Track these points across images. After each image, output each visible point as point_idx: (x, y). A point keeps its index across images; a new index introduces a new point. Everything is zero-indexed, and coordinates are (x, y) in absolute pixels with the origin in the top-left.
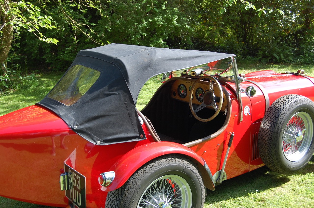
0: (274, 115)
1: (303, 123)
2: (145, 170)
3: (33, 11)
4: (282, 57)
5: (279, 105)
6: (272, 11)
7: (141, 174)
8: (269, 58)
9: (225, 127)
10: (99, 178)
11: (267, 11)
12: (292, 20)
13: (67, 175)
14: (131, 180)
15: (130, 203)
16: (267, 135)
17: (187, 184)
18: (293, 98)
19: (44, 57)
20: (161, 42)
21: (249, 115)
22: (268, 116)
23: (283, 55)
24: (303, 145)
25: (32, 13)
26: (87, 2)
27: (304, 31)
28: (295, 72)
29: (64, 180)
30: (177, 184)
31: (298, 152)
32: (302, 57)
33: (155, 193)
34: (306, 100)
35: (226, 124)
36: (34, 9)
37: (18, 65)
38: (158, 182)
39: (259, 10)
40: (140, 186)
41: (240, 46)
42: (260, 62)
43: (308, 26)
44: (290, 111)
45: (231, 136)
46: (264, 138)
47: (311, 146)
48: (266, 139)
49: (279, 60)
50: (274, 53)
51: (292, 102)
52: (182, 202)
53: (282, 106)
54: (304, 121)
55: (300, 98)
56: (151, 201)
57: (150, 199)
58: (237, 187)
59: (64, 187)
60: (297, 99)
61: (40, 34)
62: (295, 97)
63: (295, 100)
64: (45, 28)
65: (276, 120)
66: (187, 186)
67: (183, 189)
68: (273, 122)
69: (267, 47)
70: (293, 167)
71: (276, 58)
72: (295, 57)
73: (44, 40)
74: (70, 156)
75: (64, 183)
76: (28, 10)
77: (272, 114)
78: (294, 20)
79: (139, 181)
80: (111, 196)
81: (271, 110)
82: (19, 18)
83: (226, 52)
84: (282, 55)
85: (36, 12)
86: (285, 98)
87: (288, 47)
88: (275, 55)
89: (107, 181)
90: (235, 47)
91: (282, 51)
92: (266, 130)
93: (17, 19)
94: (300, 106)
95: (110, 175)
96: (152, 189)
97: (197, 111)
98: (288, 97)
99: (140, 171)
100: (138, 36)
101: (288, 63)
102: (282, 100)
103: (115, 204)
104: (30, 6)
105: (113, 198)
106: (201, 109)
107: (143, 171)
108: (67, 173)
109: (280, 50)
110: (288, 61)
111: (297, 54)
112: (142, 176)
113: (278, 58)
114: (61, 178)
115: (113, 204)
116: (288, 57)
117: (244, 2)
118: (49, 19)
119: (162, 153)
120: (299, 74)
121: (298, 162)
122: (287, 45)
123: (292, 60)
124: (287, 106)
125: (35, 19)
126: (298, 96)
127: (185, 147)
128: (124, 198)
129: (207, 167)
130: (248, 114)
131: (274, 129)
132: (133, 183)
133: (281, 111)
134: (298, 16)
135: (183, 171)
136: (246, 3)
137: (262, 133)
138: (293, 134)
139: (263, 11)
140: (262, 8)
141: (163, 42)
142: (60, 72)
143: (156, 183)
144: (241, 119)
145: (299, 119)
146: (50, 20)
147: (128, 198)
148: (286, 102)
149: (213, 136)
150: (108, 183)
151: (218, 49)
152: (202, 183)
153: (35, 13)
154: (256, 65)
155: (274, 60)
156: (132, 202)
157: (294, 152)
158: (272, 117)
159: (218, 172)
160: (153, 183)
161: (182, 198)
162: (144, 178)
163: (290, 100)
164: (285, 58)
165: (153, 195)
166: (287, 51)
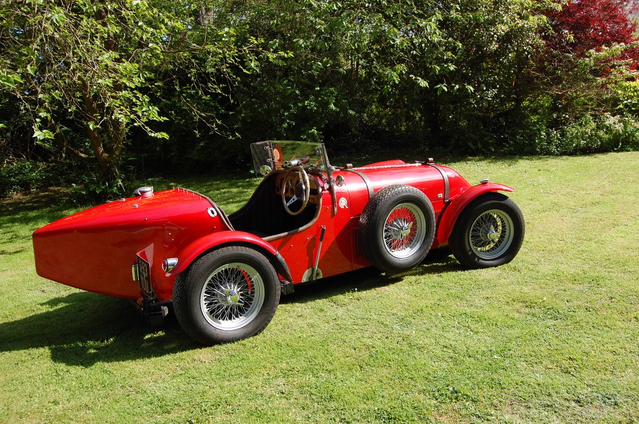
0: (372, 207)
1: (414, 215)
2: (208, 256)
3: (140, 101)
5: (378, 196)
6: (457, 87)
7: (203, 261)
8: (463, 149)
9: (315, 220)
10: (163, 265)
13: (139, 265)
14: (194, 266)
17: (258, 274)
18: (395, 188)
20: (313, 132)
21: (347, 207)
22: (366, 208)
23: (482, 144)
24: (415, 241)
25: (139, 103)
26: (211, 87)
29: (136, 271)
30: (248, 274)
31: (408, 249)
33: (224, 283)
34: (412, 190)
35: (315, 217)
36: (141, 99)
37: (132, 168)
38: (226, 269)
40: (203, 272)
44: (390, 203)
45: (323, 229)
47: (424, 242)
48: (364, 233)
50: (469, 142)
51: (392, 192)
52: (256, 293)
53: (381, 197)
54: (415, 213)
55: (403, 188)
56: (220, 290)
57: (219, 288)
59: (136, 277)
60: (399, 189)
61: (146, 127)
62: (398, 187)
64: (155, 120)
65: (373, 212)
66: (257, 275)
68: (370, 215)
70: (400, 264)
73: (153, 135)
74: (145, 250)
75: (136, 275)
76: (134, 100)
77: (370, 206)
78: (490, 98)
79: (201, 267)
82: (121, 110)
84: (479, 143)
85: (143, 102)
88: (470, 144)
89: (169, 267)
91: (480, 138)
93: (119, 112)
94: (403, 196)
95: (173, 261)
96: (220, 277)
97: (288, 204)
99: (203, 258)
102: (383, 190)
104: (138, 95)
105: (177, 284)
106: (293, 201)
107: (205, 258)
108: (139, 264)
109: (476, 137)
112: (205, 263)
114: (133, 269)
118: (154, 110)
119: (225, 240)
120: (428, 163)
124: (386, 197)
127: (264, 241)
129: (280, 256)
130: (344, 206)
131: (371, 222)
132: (196, 268)
133: (379, 202)
134: (496, 92)
137: (361, 226)
139: (444, 87)
140: (442, 84)
143: (224, 271)
144: (335, 212)
146: (156, 112)
148: (386, 193)
149: (301, 229)
150: (170, 269)
152: (275, 273)
153: (142, 104)
158: (369, 210)
159: (311, 269)
160: (218, 270)
161: (256, 289)
163: (391, 190)
165: (222, 285)
166: (486, 139)
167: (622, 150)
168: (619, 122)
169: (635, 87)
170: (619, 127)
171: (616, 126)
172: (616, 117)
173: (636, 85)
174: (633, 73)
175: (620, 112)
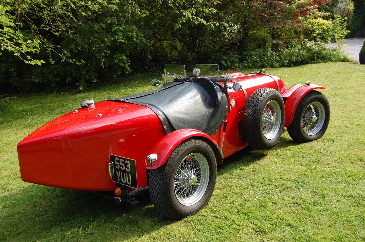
0: (254, 105)
1: (274, 109)
2: (178, 150)
4: (229, 64)
5: (256, 97)
6: (218, 24)
7: (175, 153)
10: (146, 160)
11: (214, 25)
12: (235, 31)
13: (114, 163)
15: (170, 176)
16: (250, 120)
17: (205, 159)
18: (265, 90)
19: (11, 81)
20: (124, 58)
21: (235, 106)
22: (249, 106)
23: (230, 62)
25: (16, 38)
27: (244, 40)
28: (258, 72)
29: (111, 168)
30: (197, 161)
31: (272, 132)
32: (245, 62)
33: (184, 169)
34: (275, 91)
38: (185, 160)
39: (208, 24)
40: (176, 163)
41: (192, 57)
42: (211, 70)
43: (246, 36)
44: (265, 100)
45: (225, 123)
46: (248, 122)
47: (280, 127)
48: (250, 124)
49: (226, 67)
50: (222, 61)
51: (265, 93)
53: (259, 97)
54: (274, 107)
55: (270, 90)
57: (180, 173)
58: (230, 164)
59: (112, 173)
60: (269, 90)
61: (28, 56)
62: (267, 89)
63: (267, 91)
65: (256, 108)
67: (201, 164)
68: (254, 110)
69: (215, 56)
70: (270, 144)
71: (224, 65)
72: (239, 63)
73: (29, 62)
75: (112, 171)
76: (12, 36)
77: (252, 104)
79: (175, 158)
80: (154, 173)
81: (251, 101)
83: (179, 63)
84: (228, 62)
86: (260, 91)
87: (233, 55)
89: (153, 161)
90: (188, 58)
91: (228, 58)
92: (249, 116)
94: (272, 96)
95: (153, 156)
96: (182, 166)
98: (261, 90)
100: (103, 54)
101: (234, 69)
102: (258, 93)
103: (159, 179)
105: (156, 174)
107: (177, 151)
108: (114, 161)
109: (226, 58)
110: (234, 67)
111: (241, 61)
112: (176, 155)
113: (225, 65)
114: (109, 166)
115: (157, 179)
116: (233, 63)
117: (196, 18)
120: (261, 73)
121: (273, 140)
122: (232, 53)
123: (238, 66)
124: (262, 97)
125: (23, 43)
126: (269, 88)
128: (166, 173)
130: (234, 105)
131: (255, 115)
132: (171, 160)
133: (259, 101)
134: (240, 27)
135: (203, 150)
136: (198, 19)
137: (246, 119)
138: (268, 119)
139: (211, 24)
140: (210, 22)
141: (125, 57)
142: (29, 93)
144: (230, 110)
145: (270, 107)
146: (38, 43)
147: (169, 172)
148: (261, 94)
150: (153, 163)
151: (171, 62)
153: (19, 38)
154: (208, 72)
155: (222, 67)
156: (172, 175)
157: (269, 133)
158: (252, 106)
160: (182, 162)
161: (202, 172)
162: (178, 156)
163: (264, 92)
164: (231, 65)
166: (233, 58)
167: (317, 62)
168: (315, 45)
169: (318, 22)
170: (316, 48)
171: (314, 47)
172: (312, 42)
173: (319, 22)
174: (321, 14)
175: (315, 39)
